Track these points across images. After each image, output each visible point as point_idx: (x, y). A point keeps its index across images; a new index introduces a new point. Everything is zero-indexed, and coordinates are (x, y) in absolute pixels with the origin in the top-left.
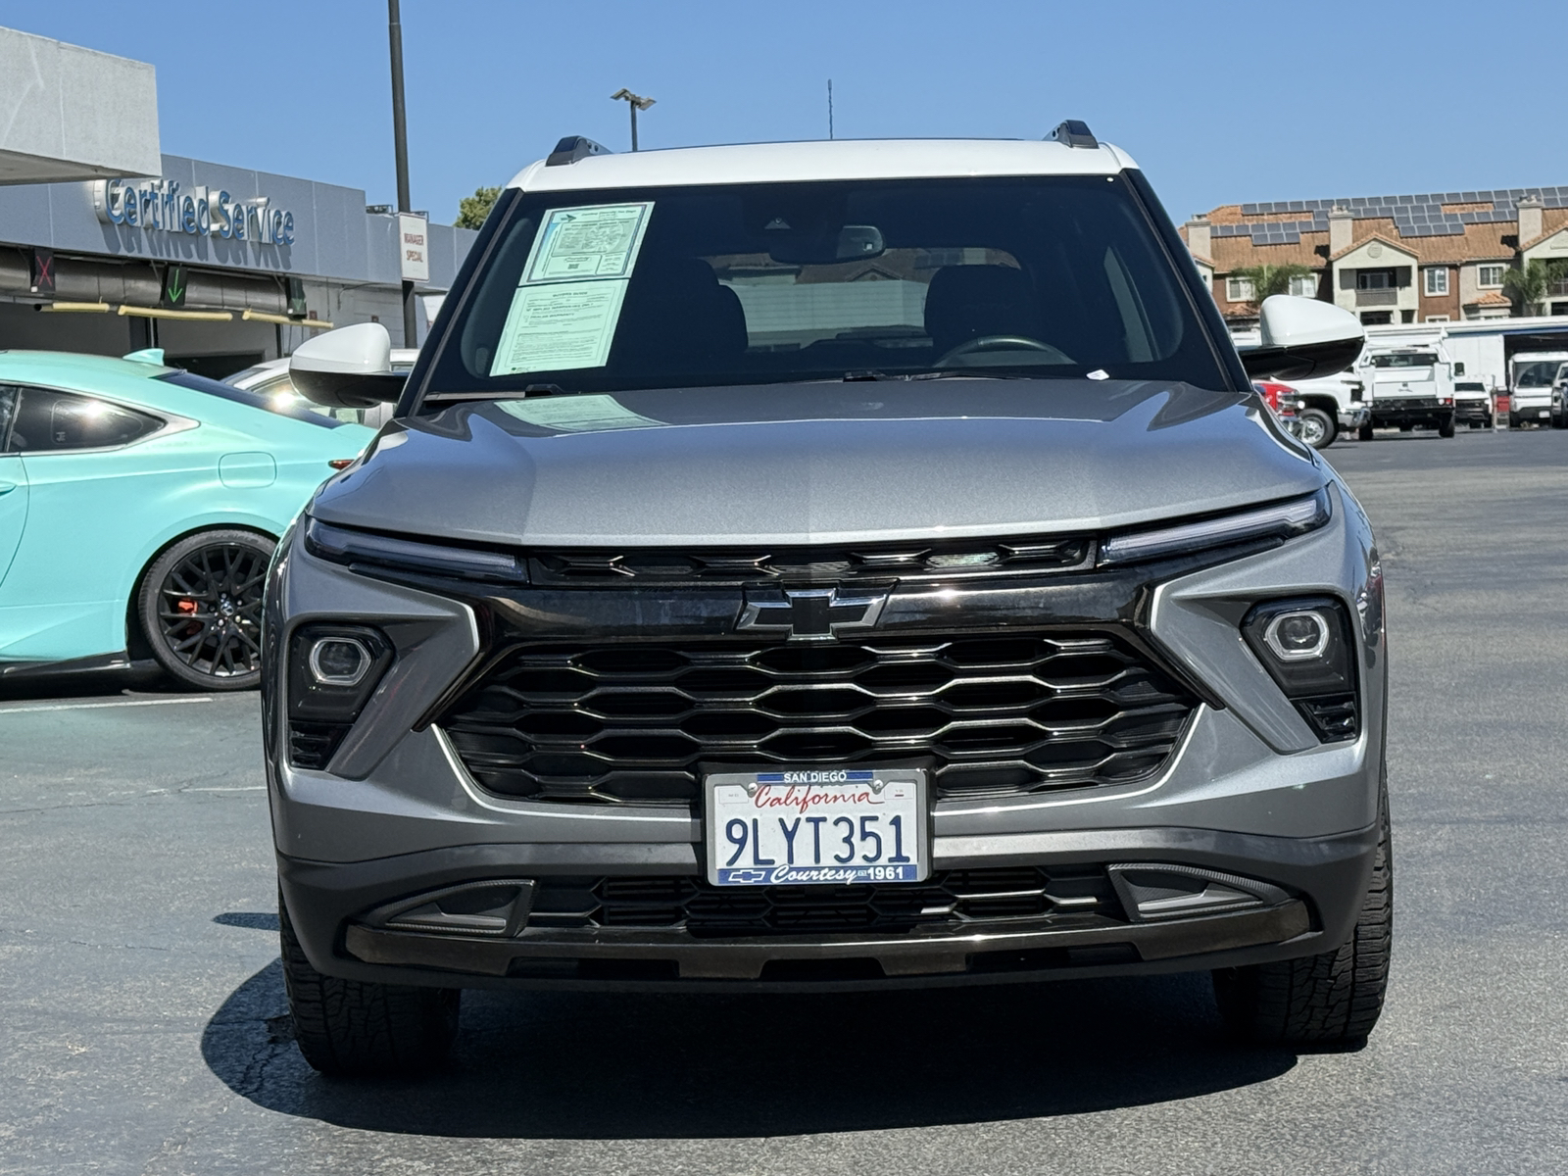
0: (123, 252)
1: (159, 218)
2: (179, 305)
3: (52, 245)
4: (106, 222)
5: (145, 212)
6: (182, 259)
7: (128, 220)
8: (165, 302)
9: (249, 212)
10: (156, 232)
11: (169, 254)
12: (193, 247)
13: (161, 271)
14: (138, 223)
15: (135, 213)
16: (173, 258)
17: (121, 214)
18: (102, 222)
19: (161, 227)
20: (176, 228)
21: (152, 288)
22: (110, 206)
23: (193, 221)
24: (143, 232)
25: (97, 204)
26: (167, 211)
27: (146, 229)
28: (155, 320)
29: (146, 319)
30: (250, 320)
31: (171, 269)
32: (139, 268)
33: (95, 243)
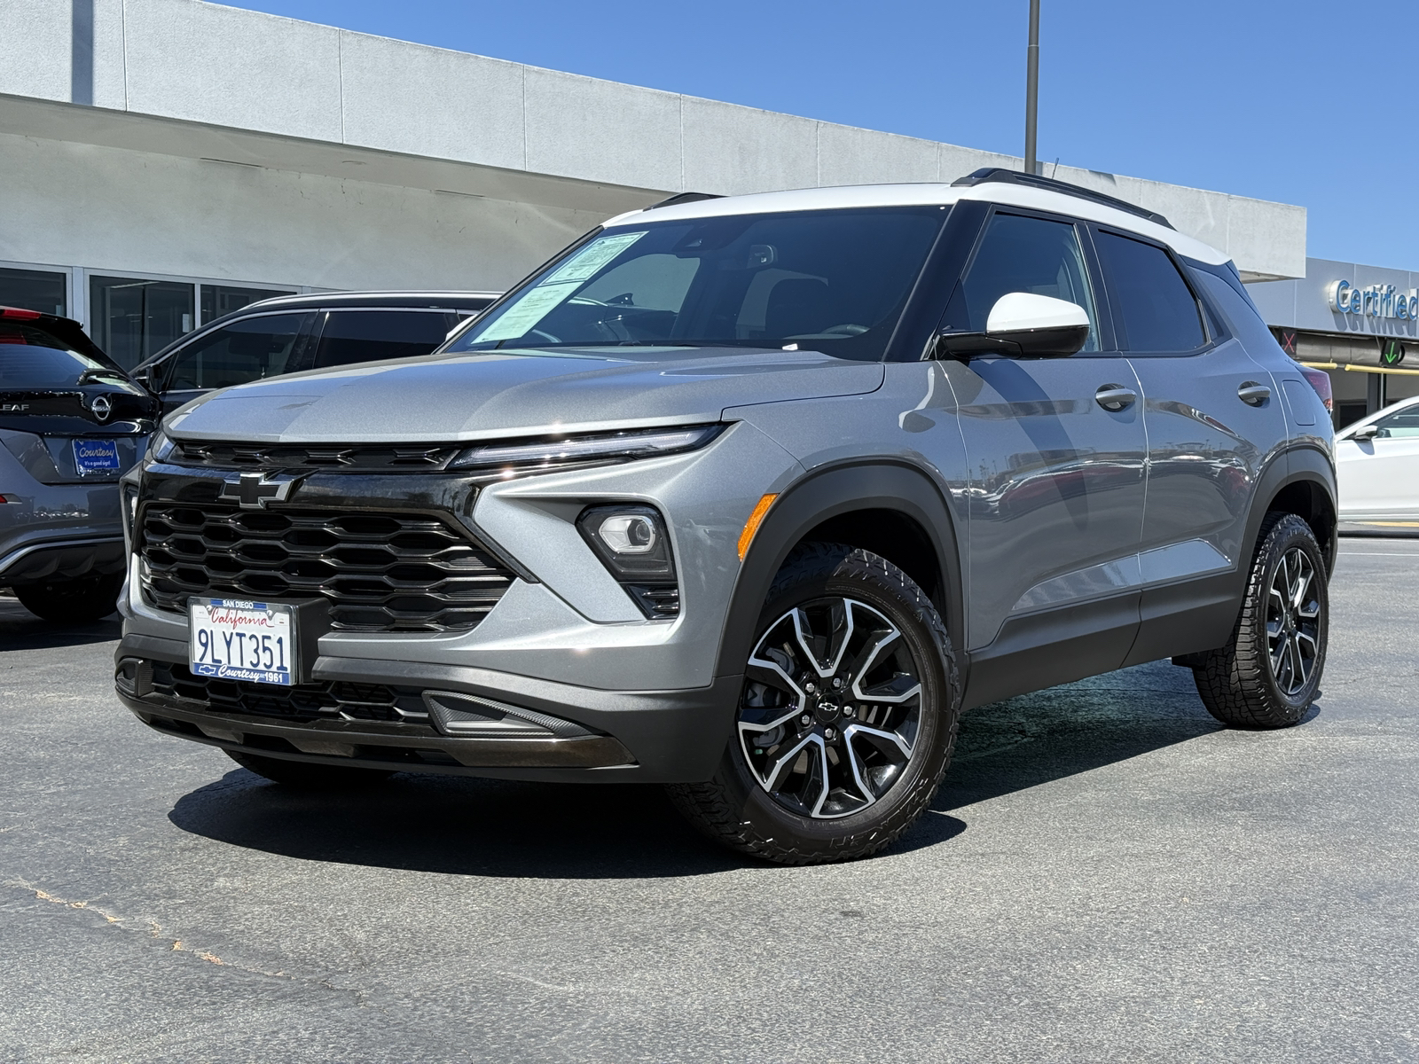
0: (1349, 330)
1: (1378, 309)
2: (1395, 365)
3: (1295, 327)
4: (1336, 312)
5: (1368, 305)
6: (1395, 335)
7: (1353, 310)
8: (1383, 362)
10: (1376, 318)
11: (1385, 332)
12: (1404, 328)
13: (1383, 342)
14: (1361, 312)
15: (1359, 306)
16: (1388, 334)
17: (1348, 307)
18: (1334, 312)
19: (1379, 314)
20: (1390, 315)
21: (1375, 354)
22: (1341, 301)
23: (1405, 311)
24: (1366, 317)
25: (1331, 300)
26: (1384, 305)
27: (1368, 316)
28: (1385, 375)
29: (1379, 375)
31: (1388, 342)
32: (1369, 341)
33: (1329, 325)
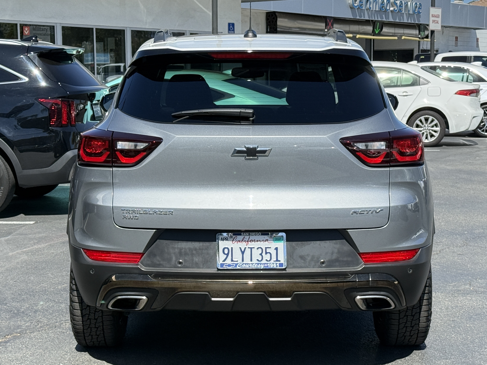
0: (358, 18)
1: (371, 6)
2: (379, 34)
3: (333, 16)
4: (352, 8)
5: (367, 4)
6: (379, 19)
7: (360, 7)
8: (374, 33)
9: (405, 3)
10: (371, 11)
11: (375, 18)
12: (384, 16)
13: (372, 23)
14: (364, 8)
15: (363, 5)
16: (376, 19)
17: (358, 5)
18: (351, 8)
19: (372, 9)
20: (377, 9)
21: (370, 29)
22: (354, 3)
23: (384, 7)
24: (366, 11)
25: (350, 2)
26: (374, 4)
27: (367, 10)
28: (374, 40)
29: (371, 39)
30: (404, 39)
31: (376, 23)
32: (367, 22)
33: (348, 15)
